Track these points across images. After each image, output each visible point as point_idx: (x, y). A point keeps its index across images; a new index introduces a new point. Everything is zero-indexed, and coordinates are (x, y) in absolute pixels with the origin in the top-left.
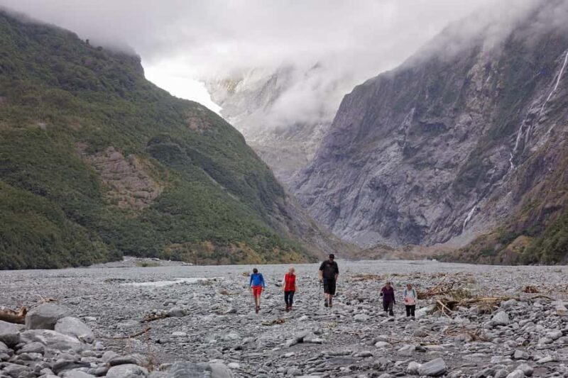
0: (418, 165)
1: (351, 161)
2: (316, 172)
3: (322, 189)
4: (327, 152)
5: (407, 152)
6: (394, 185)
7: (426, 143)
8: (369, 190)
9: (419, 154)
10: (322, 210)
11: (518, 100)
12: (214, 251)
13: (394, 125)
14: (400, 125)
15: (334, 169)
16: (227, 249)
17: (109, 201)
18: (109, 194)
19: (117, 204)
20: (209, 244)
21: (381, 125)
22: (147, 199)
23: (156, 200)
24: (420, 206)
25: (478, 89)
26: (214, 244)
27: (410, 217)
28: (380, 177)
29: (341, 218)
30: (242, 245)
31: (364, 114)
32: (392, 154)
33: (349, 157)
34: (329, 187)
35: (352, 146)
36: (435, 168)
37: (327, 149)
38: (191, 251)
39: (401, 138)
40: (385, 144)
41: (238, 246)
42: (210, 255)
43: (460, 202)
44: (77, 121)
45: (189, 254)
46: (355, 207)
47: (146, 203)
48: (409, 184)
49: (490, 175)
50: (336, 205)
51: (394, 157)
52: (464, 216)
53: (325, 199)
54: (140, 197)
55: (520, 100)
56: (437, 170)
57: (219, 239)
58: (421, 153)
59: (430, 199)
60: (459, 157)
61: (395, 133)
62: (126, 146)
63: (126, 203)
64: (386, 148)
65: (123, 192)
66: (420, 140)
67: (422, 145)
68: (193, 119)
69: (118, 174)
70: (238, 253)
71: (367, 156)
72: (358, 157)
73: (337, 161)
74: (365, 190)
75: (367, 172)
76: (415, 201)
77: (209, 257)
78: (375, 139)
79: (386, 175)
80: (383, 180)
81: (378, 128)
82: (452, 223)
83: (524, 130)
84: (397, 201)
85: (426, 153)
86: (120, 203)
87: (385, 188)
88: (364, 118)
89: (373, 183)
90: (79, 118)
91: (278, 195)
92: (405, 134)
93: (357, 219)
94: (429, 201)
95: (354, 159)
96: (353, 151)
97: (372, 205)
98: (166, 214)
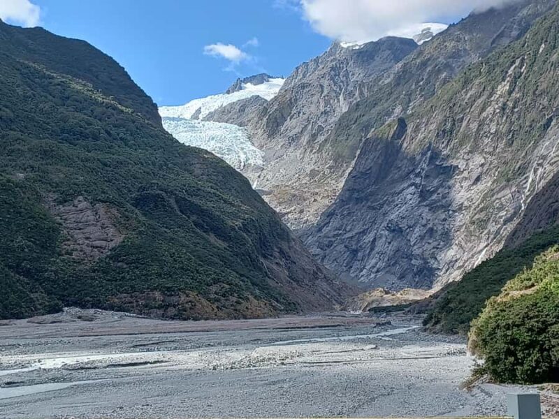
0: (433, 208)
1: (369, 203)
2: (337, 215)
3: (340, 232)
4: (347, 196)
5: (424, 195)
6: (410, 227)
7: (441, 186)
8: (387, 232)
9: (434, 197)
10: (341, 252)
11: (531, 141)
12: (163, 301)
13: (411, 168)
14: (417, 168)
15: (354, 212)
16: (175, 299)
17: (63, 252)
18: (65, 245)
19: (71, 254)
20: (157, 294)
21: (399, 168)
22: (105, 249)
23: (113, 249)
24: (434, 248)
25: (492, 131)
26: (163, 293)
27: (424, 259)
28: (396, 220)
29: (359, 261)
30: (192, 294)
31: (383, 158)
32: (409, 197)
33: (368, 200)
34: (347, 230)
35: (372, 189)
36: (449, 210)
37: (348, 192)
38: (137, 302)
39: (418, 180)
40: (402, 186)
41: (187, 296)
42: (157, 305)
43: (471, 244)
44: (60, 171)
45: (135, 304)
46: (372, 249)
47: (102, 253)
48: (423, 226)
49: (501, 217)
50: (354, 247)
51: (410, 199)
52: (475, 258)
53: (342, 241)
54: (97, 247)
55: (533, 142)
56: (451, 212)
57: (168, 289)
58: (436, 195)
59: (444, 241)
60: (472, 199)
61: (412, 176)
62: (103, 195)
63: (81, 253)
64: (403, 190)
65: (80, 242)
66: (436, 183)
67: (437, 188)
68: (198, 166)
69: (81, 224)
70: (187, 303)
71: (385, 199)
72: (376, 201)
73: (357, 204)
74: (382, 232)
75: (385, 214)
76: (429, 243)
77: (155, 307)
78: (394, 182)
79: (402, 218)
80: (399, 223)
81: (397, 171)
82: (463, 266)
83: (535, 172)
84: (412, 244)
85: (441, 195)
86: (74, 253)
87: (401, 230)
88: (382, 161)
89: (390, 225)
90: (62, 168)
91: (283, 239)
92: (422, 177)
93: (374, 261)
94: (442, 243)
95: (372, 202)
96: (372, 194)
97: (388, 247)
98: (120, 264)
